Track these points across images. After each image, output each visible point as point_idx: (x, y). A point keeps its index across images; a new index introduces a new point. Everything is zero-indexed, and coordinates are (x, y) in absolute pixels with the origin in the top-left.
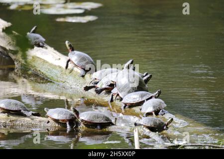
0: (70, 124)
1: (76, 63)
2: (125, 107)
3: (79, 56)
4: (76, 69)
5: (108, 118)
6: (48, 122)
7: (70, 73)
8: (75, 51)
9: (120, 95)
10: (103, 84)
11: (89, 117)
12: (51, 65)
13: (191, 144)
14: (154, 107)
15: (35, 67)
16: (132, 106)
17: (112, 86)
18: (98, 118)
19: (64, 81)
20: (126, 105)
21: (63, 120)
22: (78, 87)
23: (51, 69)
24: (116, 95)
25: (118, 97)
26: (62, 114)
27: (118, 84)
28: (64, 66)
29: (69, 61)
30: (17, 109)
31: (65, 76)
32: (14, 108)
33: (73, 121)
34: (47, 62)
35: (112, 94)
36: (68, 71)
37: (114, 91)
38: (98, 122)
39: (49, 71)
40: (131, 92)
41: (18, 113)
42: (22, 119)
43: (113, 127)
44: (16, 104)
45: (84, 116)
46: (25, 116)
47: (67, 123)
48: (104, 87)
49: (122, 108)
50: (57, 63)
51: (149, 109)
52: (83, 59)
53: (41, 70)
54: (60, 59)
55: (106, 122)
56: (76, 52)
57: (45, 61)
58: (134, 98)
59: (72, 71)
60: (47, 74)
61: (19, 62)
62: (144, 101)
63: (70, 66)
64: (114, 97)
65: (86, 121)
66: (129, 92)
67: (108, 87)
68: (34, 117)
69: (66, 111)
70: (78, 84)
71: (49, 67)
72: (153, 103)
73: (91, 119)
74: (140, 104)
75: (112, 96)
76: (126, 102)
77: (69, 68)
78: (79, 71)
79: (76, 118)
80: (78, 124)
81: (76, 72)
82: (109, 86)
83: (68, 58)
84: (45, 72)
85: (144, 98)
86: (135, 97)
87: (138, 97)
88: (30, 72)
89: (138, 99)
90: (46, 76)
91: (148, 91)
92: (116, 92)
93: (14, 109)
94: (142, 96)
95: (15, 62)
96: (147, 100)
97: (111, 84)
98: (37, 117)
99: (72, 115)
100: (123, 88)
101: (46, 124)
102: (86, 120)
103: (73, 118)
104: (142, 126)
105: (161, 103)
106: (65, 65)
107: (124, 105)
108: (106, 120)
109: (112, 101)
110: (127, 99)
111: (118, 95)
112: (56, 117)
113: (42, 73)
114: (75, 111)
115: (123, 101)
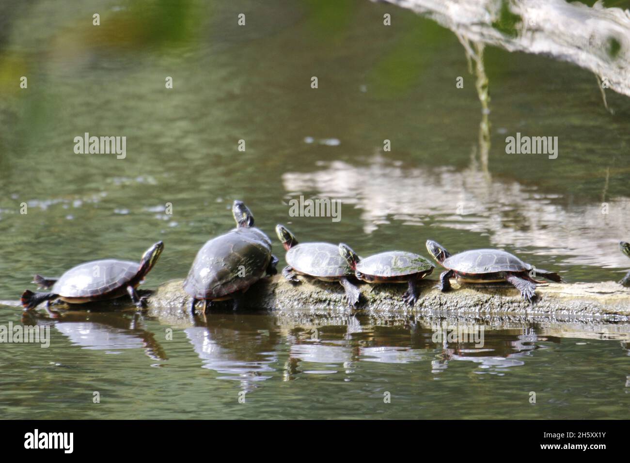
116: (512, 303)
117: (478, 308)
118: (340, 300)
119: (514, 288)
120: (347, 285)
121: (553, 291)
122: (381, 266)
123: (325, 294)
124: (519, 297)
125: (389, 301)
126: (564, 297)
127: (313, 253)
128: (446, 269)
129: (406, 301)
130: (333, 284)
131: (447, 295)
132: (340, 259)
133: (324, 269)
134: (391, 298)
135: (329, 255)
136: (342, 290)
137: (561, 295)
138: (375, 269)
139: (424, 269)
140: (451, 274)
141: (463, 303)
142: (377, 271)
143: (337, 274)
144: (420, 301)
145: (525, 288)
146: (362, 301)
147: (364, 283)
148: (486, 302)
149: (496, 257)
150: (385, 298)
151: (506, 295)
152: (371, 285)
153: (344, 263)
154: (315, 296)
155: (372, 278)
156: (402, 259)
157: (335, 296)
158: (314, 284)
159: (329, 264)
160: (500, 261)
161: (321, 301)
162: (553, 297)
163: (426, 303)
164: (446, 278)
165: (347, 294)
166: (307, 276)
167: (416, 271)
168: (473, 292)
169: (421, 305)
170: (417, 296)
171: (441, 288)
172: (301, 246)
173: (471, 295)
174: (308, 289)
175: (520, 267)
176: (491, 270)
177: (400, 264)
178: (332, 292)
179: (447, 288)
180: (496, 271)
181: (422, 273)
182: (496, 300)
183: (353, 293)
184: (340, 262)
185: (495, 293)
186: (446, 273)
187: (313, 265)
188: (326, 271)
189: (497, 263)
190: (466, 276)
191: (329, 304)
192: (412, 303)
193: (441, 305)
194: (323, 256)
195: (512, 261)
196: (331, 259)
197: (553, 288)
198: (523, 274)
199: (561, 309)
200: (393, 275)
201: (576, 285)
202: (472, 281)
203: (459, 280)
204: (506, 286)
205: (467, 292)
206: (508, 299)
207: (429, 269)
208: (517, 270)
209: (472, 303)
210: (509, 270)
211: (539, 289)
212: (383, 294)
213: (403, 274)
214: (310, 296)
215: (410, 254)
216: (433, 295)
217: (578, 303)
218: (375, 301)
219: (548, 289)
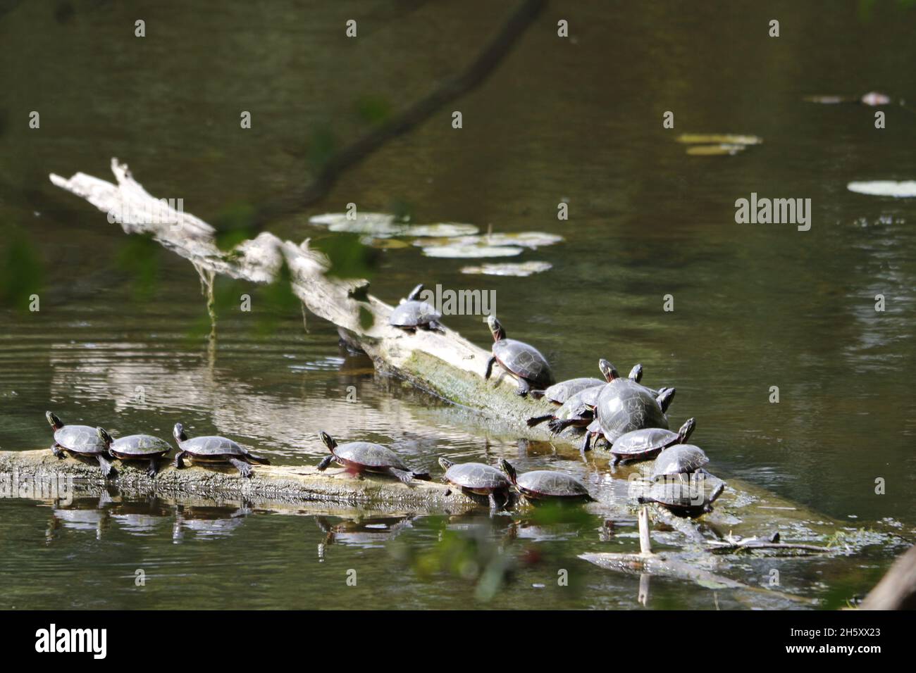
0: (496, 499)
1: (508, 365)
2: (616, 463)
3: (516, 350)
4: (508, 379)
5: (580, 486)
6: (449, 493)
7: (496, 387)
8: (507, 340)
9: (607, 436)
10: (568, 412)
11: (538, 481)
12: (453, 369)
13: (762, 545)
14: (681, 463)
15: (419, 373)
16: (632, 460)
17: (589, 416)
18: (557, 485)
19: (481, 405)
20: (619, 457)
21: (482, 490)
22: (514, 419)
23: (453, 378)
24: (597, 435)
25: (601, 441)
26: (479, 475)
27: (603, 411)
28: (482, 372)
29: (494, 360)
30: (379, 464)
31: (483, 394)
32: (374, 461)
33: (503, 493)
34: (445, 364)
35: (588, 433)
36: (490, 383)
37: (594, 427)
38: (559, 494)
39: (449, 383)
40: (630, 431)
41: (381, 473)
42: (392, 485)
43: (592, 505)
44: (378, 454)
45: (527, 481)
46: (398, 480)
47: (491, 496)
48: (570, 417)
49: (611, 463)
50: (467, 366)
51: (669, 466)
52: (525, 357)
53: (431, 381)
54: (472, 357)
55: (576, 494)
56: (511, 342)
57: (440, 362)
58: (638, 444)
59: (498, 383)
60: (445, 390)
61: (385, 362)
62: (659, 450)
63: (497, 371)
64: (593, 441)
65: (531, 493)
66: (626, 430)
67: (580, 418)
68: (418, 481)
69: (486, 470)
70: (513, 412)
71: (448, 374)
72: (679, 454)
73: (544, 487)
74: (651, 456)
75: (589, 437)
76: (620, 451)
77: (493, 375)
78: (516, 383)
79: (508, 485)
80: (513, 498)
81: (510, 385)
82: (582, 415)
83: (491, 355)
84: (439, 386)
85: (660, 444)
86: (638, 441)
87: (646, 440)
88: (406, 384)
89: (646, 445)
90: (443, 394)
91: (667, 428)
92: (597, 430)
93: (375, 464)
94: (655, 439)
95: (375, 364)
96: (667, 446)
97: (586, 411)
98: (423, 482)
99: (499, 478)
100: (612, 422)
101: (443, 496)
102: (532, 489)
103: (502, 484)
104: (656, 504)
105: (696, 453)
106: (485, 370)
107: (614, 459)
108: (577, 490)
109: (587, 448)
110: (621, 444)
111: (601, 436)
112: (464, 481)
113: (435, 388)
114: (508, 467)
115: (613, 450)
116: (231, 479)
117: (204, 482)
118: (96, 472)
119: (234, 467)
120: (102, 460)
121: (264, 471)
122: (130, 446)
123: (84, 467)
124: (237, 475)
125: (134, 474)
126: (273, 477)
127: (76, 434)
128: (181, 450)
129: (148, 475)
130: (91, 458)
131: (180, 471)
132: (97, 439)
133: (84, 446)
134: (136, 472)
135: (89, 436)
136: (98, 464)
137: (271, 475)
138: (125, 448)
139: (163, 450)
140: (185, 454)
141: (194, 478)
142: (127, 450)
143: (95, 451)
144: (159, 475)
145: (243, 467)
146: (113, 474)
147: (116, 459)
148: (211, 478)
149: (221, 443)
150: (132, 472)
151: (227, 473)
152: (120, 460)
153: (101, 442)
154: (76, 467)
155: (121, 455)
156: (147, 441)
157: (92, 468)
158: (75, 458)
159: (88, 443)
160: (224, 446)
161: (80, 471)
162: (264, 476)
163: (164, 477)
164: (180, 459)
165: (101, 467)
166: (70, 451)
167: (158, 451)
168: (202, 469)
169: (160, 478)
170: (157, 471)
171: (177, 466)
172: (66, 427)
173: (200, 472)
174: (71, 461)
175: (239, 451)
176: (216, 452)
177: (145, 445)
178: (90, 464)
179: (181, 466)
180: (221, 453)
181: (162, 453)
182: (219, 476)
183: (106, 466)
184: (97, 442)
185: (219, 471)
186: (180, 453)
187: (76, 442)
188: (86, 448)
189: (221, 447)
190: (197, 456)
191: (87, 474)
192: (153, 477)
193: (176, 478)
194: (84, 436)
195: (234, 447)
196: (91, 438)
197: (264, 469)
198: (243, 457)
199: (270, 486)
200: (139, 453)
201: (282, 467)
202: (200, 460)
203: (191, 459)
204: (227, 466)
205: (197, 469)
206: (229, 475)
207: (168, 449)
208: (237, 453)
209: (200, 478)
210: (230, 453)
211: (253, 469)
212: (130, 468)
213: (147, 453)
214: (72, 468)
215: (153, 437)
216: (169, 471)
217: (283, 481)
218: (124, 473)
219: (261, 469)
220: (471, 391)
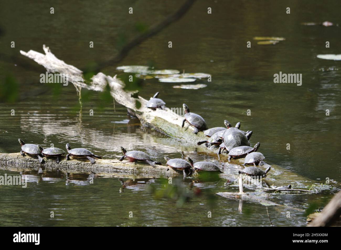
0: (186, 172)
1: (190, 122)
2: (230, 159)
3: (193, 117)
4: (190, 127)
5: (217, 167)
6: (168, 170)
7: (186, 130)
9: (227, 148)
10: (212, 140)
11: (201, 165)
12: (170, 124)
13: (285, 189)
14: (255, 159)
15: (157, 125)
16: (237, 157)
18: (209, 167)
19: (180, 137)
20: (231, 156)
21: (180, 168)
22: (192, 142)
23: (170, 127)
24: (223, 148)
25: (225, 151)
26: (179, 163)
27: (225, 139)
28: (181, 125)
29: (185, 120)
30: (142, 159)
31: (181, 133)
32: (140, 158)
33: (188, 170)
34: (167, 122)
35: (220, 147)
36: (184, 129)
37: (222, 145)
38: (209, 170)
39: (168, 129)
40: (236, 147)
41: (143, 162)
42: (147, 167)
43: (221, 174)
44: (142, 155)
45: (197, 165)
46: (149, 165)
47: (184, 171)
48: (213, 142)
49: (229, 159)
50: (175, 122)
51: (250, 160)
52: (197, 119)
53: (162, 128)
54: (177, 119)
55: (215, 170)
56: (191, 114)
57: (165, 121)
58: (238, 152)
59: (187, 129)
60: (167, 131)
61: (145, 121)
62: (246, 154)
63: (186, 125)
64: (222, 150)
65: (199, 170)
66: (234, 147)
67: (217, 142)
68: (157, 165)
69: (182, 161)
70: (192, 140)
71: (168, 126)
72: (254, 155)
73: (203, 167)
74: (243, 156)
75: (220, 149)
76: (232, 154)
77: (185, 126)
78: (193, 129)
79: (190, 167)
80: (192, 171)
81: (191, 130)
82: (218, 141)
84: (165, 130)
85: (247, 152)
86: (238, 151)
87: (242, 150)
88: (152, 129)
89: (241, 152)
90: (166, 133)
91: (250, 146)
92: (223, 146)
94: (245, 150)
95: (141, 121)
96: (249, 153)
97: (219, 140)
98: (159, 165)
99: (187, 164)
100: (229, 143)
101: (166, 171)
102: (199, 168)
103: (188, 166)
104: (245, 174)
105: (260, 155)
109: (220, 153)
110: (232, 152)
111: (225, 149)
112: (174, 165)
113: (163, 130)
114: (190, 160)
115: (229, 154)
116: (87, 164)
117: (77, 165)
118: (37, 161)
119: (88, 160)
120: (39, 157)
121: (99, 161)
122: (50, 152)
123: (33, 159)
124: (90, 163)
126: (103, 163)
127: (29, 147)
128: (69, 153)
129: (56, 162)
130: (35, 156)
131: (68, 161)
132: (37, 149)
133: (33, 152)
134: (52, 161)
135: (34, 148)
138: (48, 152)
139: (62, 153)
140: (70, 155)
141: (73, 163)
143: (36, 153)
144: (60, 162)
145: (92, 160)
146: (43, 162)
147: (44, 156)
148: (80, 164)
150: (50, 161)
151: (86, 162)
152: (46, 157)
153: (39, 150)
154: (29, 159)
155: (46, 155)
157: (35, 160)
158: (29, 156)
159: (34, 150)
160: (85, 152)
161: (31, 161)
162: (99, 163)
163: (62, 163)
164: (68, 156)
165: (39, 159)
166: (28, 154)
167: (60, 153)
171: (67, 159)
172: (26, 145)
173: (76, 161)
174: (27, 157)
175: (90, 154)
176: (82, 154)
177: (55, 151)
178: (35, 158)
179: (69, 159)
181: (62, 154)
182: (83, 163)
183: (41, 159)
184: (37, 150)
185: (83, 161)
186: (68, 154)
187: (29, 150)
189: (84, 152)
190: (75, 155)
191: (33, 162)
192: (58, 163)
193: (66, 164)
194: (32, 148)
195: (88, 152)
196: (35, 149)
198: (91, 156)
199: (102, 167)
200: (53, 154)
201: (106, 160)
202: (76, 157)
203: (72, 157)
204: (86, 159)
205: (74, 160)
207: (64, 153)
210: (87, 154)
211: (95, 160)
212: (50, 160)
213: (56, 154)
215: (58, 149)
216: (64, 161)
217: (106, 165)
218: (47, 162)
220: (176, 132)
